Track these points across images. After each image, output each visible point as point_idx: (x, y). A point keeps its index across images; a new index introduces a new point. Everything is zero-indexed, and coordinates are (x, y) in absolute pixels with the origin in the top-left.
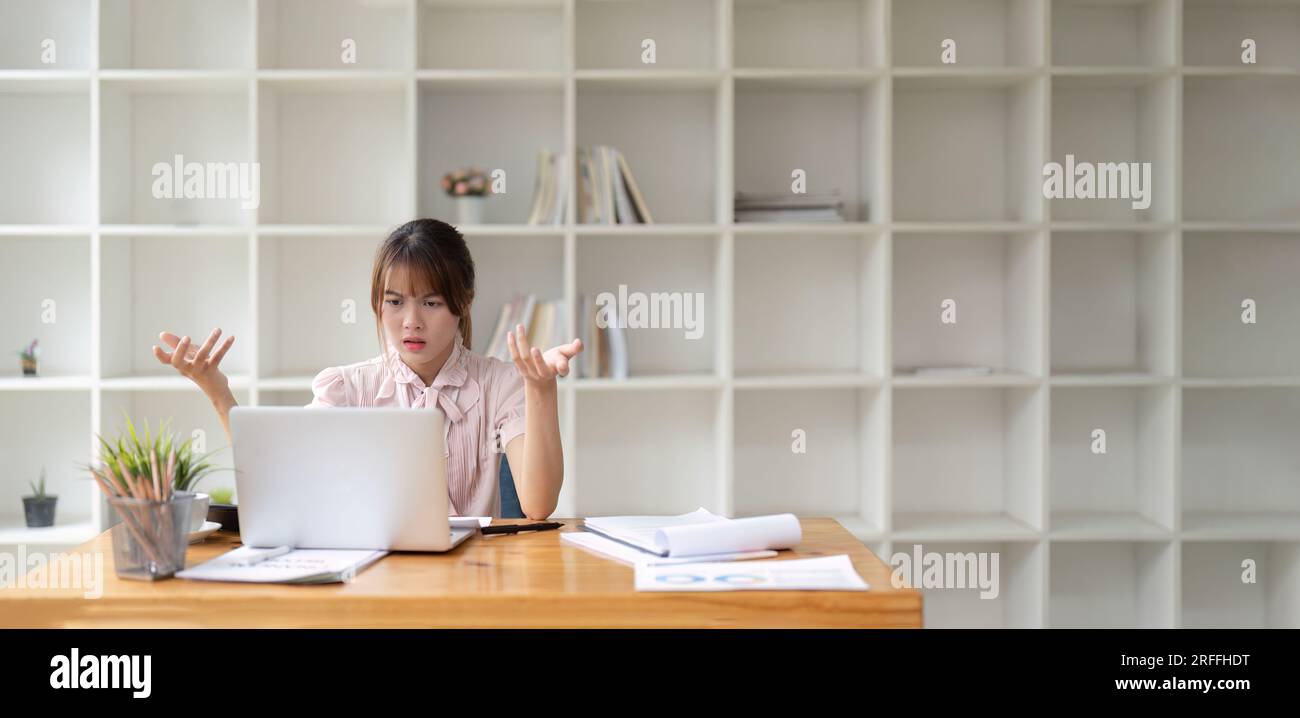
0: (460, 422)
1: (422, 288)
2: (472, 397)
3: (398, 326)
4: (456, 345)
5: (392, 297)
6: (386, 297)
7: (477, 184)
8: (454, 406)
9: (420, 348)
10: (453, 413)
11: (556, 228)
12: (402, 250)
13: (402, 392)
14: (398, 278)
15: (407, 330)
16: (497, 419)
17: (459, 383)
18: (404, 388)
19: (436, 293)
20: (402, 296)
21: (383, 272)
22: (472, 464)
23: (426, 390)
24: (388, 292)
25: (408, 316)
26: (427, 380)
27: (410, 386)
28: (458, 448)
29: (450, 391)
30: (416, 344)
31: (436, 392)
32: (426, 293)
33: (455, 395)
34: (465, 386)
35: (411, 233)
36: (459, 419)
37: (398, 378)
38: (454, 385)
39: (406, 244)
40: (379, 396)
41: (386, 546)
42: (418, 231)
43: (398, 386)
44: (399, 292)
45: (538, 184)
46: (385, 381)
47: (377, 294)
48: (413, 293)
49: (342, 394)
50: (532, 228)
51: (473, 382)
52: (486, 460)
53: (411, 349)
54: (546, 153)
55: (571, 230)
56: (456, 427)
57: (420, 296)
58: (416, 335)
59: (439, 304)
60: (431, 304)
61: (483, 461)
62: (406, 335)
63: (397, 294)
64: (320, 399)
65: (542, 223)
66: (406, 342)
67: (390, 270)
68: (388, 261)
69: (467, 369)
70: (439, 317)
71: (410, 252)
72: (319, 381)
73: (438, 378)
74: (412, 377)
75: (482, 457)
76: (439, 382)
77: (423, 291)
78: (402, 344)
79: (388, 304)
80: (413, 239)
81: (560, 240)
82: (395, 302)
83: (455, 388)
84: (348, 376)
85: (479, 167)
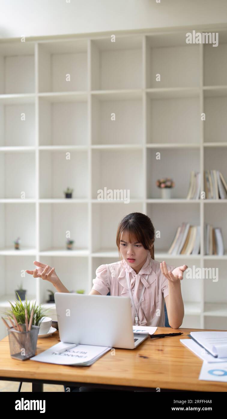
0: (149, 288)
1: (134, 240)
2: (153, 278)
3: (125, 253)
4: (148, 258)
5: (123, 243)
6: (121, 243)
7: (168, 184)
8: (147, 282)
9: (133, 262)
10: (145, 284)
11: (197, 201)
12: (127, 226)
13: (127, 276)
14: (125, 236)
15: (128, 255)
16: (162, 287)
17: (148, 273)
18: (128, 274)
19: (139, 242)
20: (126, 243)
21: (120, 233)
22: (153, 304)
23: (136, 275)
24: (122, 241)
25: (129, 250)
26: (137, 272)
27: (130, 274)
28: (147, 298)
29: (145, 276)
30: (132, 260)
31: (139, 277)
32: (135, 242)
33: (147, 277)
34: (151, 274)
35: (130, 219)
36: (148, 287)
37: (126, 270)
38: (146, 274)
39: (128, 223)
40: (119, 277)
41: (111, 346)
42: (133, 219)
43: (126, 273)
44: (126, 241)
45: (190, 184)
46: (122, 271)
47: (118, 241)
48: (130, 242)
49: (106, 276)
50: (188, 200)
51: (154, 273)
52: (158, 302)
53: (130, 262)
54: (193, 173)
55: (202, 201)
56: (147, 290)
57: (133, 243)
58: (131, 257)
59: (140, 246)
60: (137, 246)
61: (157, 302)
62: (128, 257)
63: (124, 242)
64: (98, 277)
65: (192, 198)
66: (128, 259)
67: (122, 233)
68: (121, 230)
69: (152, 268)
70: (140, 250)
71: (129, 227)
72: (98, 270)
73: (140, 271)
74: (131, 270)
75: (156, 301)
76: (141, 273)
77: (134, 241)
78: (127, 260)
79: (122, 245)
80: (131, 221)
81: (198, 205)
82: (124, 245)
83: (147, 275)
84: (109, 268)
85: (169, 177)
